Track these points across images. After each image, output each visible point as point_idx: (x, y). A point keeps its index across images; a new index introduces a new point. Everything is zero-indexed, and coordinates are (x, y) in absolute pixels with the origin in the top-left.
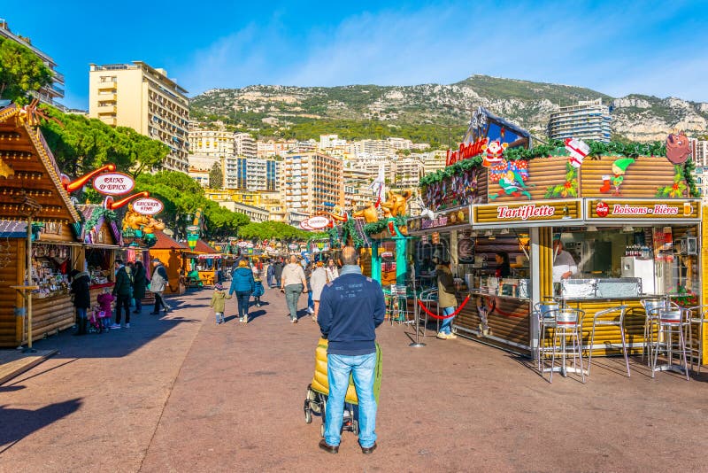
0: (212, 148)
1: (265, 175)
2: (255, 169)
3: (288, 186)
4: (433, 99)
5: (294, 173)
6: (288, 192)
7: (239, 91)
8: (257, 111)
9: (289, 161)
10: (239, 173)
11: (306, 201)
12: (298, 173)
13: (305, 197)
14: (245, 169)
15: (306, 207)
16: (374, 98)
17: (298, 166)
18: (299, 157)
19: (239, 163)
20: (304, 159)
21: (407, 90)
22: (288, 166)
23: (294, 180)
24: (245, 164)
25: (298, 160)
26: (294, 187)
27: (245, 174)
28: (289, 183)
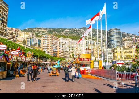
0: (24, 36)
1: (37, 43)
2: (35, 41)
3: (43, 44)
4: (75, 31)
5: (45, 40)
6: (43, 46)
7: (33, 28)
8: (37, 33)
9: (44, 37)
10: (30, 42)
11: (48, 48)
12: (46, 40)
13: (48, 47)
14: (32, 41)
15: (48, 50)
16: (63, 31)
17: (46, 38)
18: (47, 36)
19: (31, 40)
20: (48, 36)
21: (69, 29)
22: (43, 38)
23: (45, 42)
24: (32, 40)
25: (46, 37)
26: (45, 44)
27: (32, 42)
28: (44, 43)
